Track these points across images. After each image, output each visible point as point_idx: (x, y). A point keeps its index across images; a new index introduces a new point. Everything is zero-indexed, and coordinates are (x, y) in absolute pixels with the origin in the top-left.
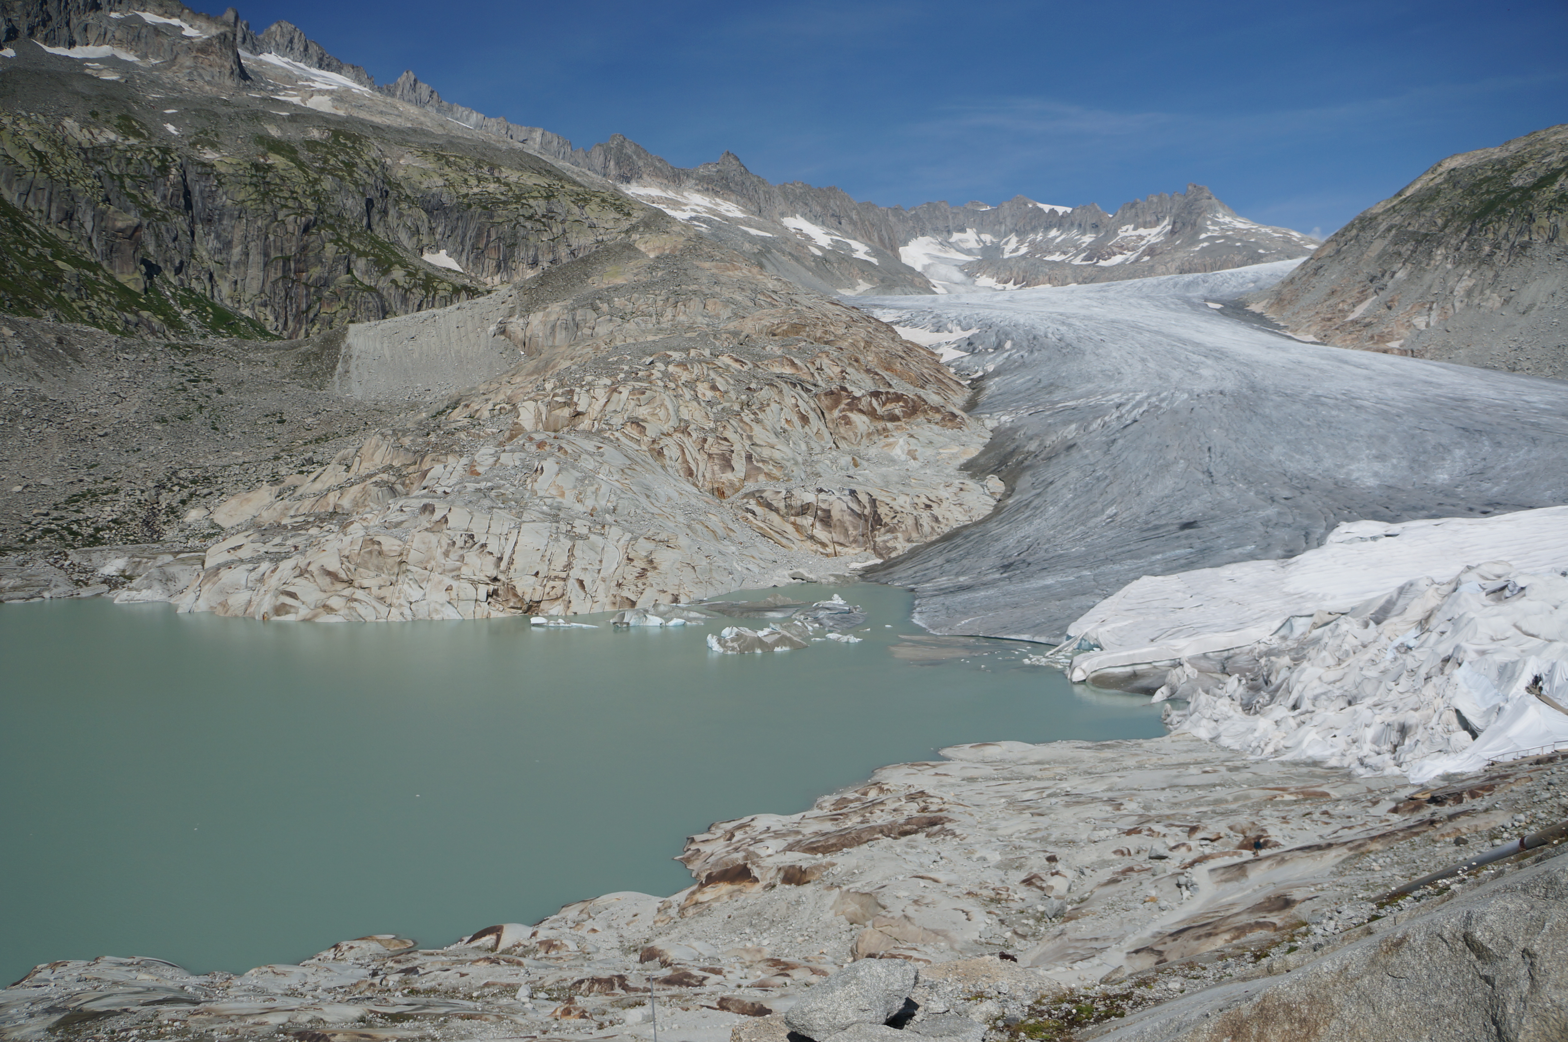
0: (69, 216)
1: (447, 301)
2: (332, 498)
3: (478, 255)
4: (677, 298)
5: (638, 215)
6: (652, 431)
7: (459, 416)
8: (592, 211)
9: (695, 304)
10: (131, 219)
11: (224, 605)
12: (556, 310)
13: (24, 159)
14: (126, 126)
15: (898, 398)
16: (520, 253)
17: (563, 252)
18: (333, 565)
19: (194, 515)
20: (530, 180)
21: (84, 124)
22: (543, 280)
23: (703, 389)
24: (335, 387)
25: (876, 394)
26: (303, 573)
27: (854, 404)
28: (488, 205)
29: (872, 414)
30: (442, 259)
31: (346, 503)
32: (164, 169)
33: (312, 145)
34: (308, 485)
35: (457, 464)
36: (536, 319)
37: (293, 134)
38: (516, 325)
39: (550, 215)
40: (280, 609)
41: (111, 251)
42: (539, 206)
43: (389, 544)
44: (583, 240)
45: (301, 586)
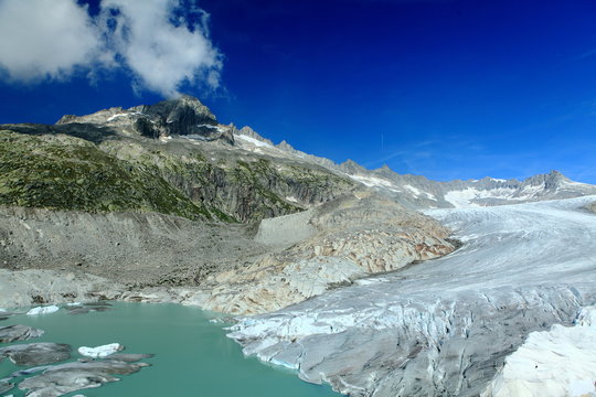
0: (181, 184)
1: (293, 212)
2: (253, 275)
3: (304, 198)
4: (368, 212)
5: (355, 185)
6: (358, 257)
7: (295, 249)
8: (340, 184)
9: (374, 215)
10: (199, 185)
11: (216, 308)
12: (328, 216)
13: (170, 168)
14: (199, 158)
15: (443, 247)
16: (317, 197)
17: (331, 198)
18: (252, 297)
19: (210, 278)
20: (321, 174)
21: (188, 157)
22: (324, 206)
23: (376, 242)
24: (257, 239)
25: (435, 246)
26: (242, 299)
27: (428, 249)
28: (307, 182)
29: (434, 252)
30: (291, 199)
31: (258, 277)
32: (209, 171)
33: (253, 163)
34: (246, 270)
35: (293, 265)
36: (322, 219)
37: (248, 160)
38: (314, 221)
39: (327, 185)
40: (234, 310)
41: (192, 195)
42: (324, 182)
43: (270, 291)
44: (337, 193)
45: (241, 303)
